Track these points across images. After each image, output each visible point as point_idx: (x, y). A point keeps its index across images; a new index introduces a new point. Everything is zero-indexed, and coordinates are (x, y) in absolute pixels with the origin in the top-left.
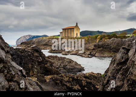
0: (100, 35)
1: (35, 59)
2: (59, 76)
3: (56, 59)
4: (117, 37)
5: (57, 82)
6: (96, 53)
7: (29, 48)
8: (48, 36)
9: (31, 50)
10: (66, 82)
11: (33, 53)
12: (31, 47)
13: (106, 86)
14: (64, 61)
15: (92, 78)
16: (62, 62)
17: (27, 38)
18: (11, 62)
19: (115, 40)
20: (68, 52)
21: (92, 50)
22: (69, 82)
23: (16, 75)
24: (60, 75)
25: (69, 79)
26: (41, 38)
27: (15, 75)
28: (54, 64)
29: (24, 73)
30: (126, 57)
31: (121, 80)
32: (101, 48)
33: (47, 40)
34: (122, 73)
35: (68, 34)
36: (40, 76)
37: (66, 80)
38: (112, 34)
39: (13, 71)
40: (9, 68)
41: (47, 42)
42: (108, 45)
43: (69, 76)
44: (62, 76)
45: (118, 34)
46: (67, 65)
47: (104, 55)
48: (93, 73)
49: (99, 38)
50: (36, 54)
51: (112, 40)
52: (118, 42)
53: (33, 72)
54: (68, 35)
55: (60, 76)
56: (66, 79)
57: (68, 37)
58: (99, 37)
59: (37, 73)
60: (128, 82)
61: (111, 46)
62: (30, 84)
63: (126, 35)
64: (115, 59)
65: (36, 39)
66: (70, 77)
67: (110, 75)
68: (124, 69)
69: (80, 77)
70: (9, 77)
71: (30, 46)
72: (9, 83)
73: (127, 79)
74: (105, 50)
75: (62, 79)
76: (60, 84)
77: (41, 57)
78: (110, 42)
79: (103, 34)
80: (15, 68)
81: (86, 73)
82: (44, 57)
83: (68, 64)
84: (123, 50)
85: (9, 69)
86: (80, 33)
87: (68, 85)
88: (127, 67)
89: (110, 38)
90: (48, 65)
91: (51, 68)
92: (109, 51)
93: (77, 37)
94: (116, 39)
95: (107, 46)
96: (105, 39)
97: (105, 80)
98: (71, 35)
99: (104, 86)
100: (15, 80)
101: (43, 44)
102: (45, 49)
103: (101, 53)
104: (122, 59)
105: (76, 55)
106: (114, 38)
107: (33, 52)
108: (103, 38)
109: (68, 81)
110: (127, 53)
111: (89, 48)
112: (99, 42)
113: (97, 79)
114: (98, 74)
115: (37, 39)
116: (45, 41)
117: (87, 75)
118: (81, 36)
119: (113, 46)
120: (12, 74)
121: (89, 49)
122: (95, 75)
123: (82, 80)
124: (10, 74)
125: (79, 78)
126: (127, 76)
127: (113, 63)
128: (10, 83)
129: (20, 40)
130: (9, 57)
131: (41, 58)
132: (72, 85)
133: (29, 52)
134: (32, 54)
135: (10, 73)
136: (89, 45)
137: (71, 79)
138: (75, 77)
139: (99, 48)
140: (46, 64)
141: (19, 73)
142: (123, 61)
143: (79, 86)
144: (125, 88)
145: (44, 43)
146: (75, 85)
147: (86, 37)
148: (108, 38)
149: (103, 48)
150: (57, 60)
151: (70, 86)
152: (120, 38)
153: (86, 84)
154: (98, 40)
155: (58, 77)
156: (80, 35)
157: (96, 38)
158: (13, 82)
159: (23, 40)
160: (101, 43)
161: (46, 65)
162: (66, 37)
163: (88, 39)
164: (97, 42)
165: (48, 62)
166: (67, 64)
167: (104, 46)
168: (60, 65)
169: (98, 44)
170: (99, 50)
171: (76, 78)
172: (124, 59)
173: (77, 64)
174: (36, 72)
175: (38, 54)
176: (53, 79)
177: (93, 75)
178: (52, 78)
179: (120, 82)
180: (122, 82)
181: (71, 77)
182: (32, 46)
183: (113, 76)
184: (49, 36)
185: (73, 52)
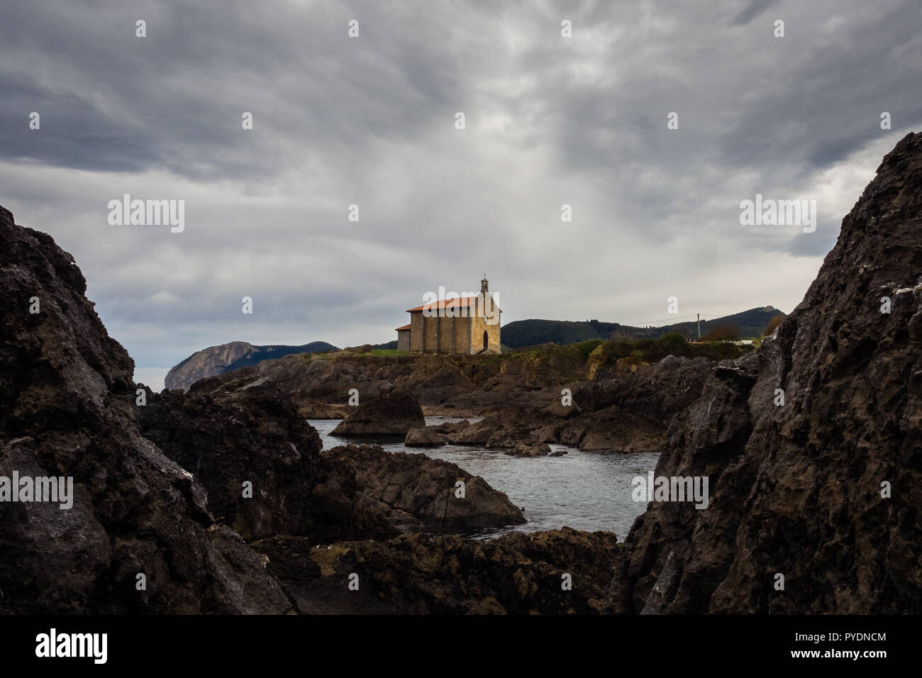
0: (606, 341)
1: (264, 452)
2: (391, 546)
3: (375, 464)
4: (689, 352)
5: (380, 575)
6: (584, 435)
7: (234, 396)
8: (336, 349)
9: (243, 402)
10: (429, 578)
11: (252, 418)
12: (245, 388)
13: (645, 580)
14: (419, 473)
15: (567, 556)
16: (410, 483)
17: (223, 357)
18: (132, 435)
19: (678, 365)
20: (441, 432)
21: (566, 418)
22: (441, 575)
23: (158, 503)
24: (398, 540)
25: (443, 564)
26: (298, 356)
27: (148, 499)
28: (366, 490)
29: (203, 503)
30: (741, 421)
31: (718, 538)
32: (613, 408)
33: (333, 368)
34: (722, 497)
35: (439, 338)
36: (288, 543)
37: (430, 567)
38: (662, 336)
39: (144, 477)
40: (121, 459)
41: (328, 379)
42: (648, 393)
43: (443, 546)
44: (405, 547)
45: (694, 336)
46: (432, 498)
47: (627, 443)
48: (574, 533)
49: (597, 357)
50: (270, 426)
51: (665, 367)
52: (695, 375)
53: (251, 525)
54: (439, 345)
55: (398, 547)
56: (429, 562)
57: (439, 351)
58: (598, 350)
59: (270, 531)
60: (753, 535)
61: (664, 396)
62: (231, 563)
63: (737, 343)
64: (683, 436)
65: (273, 362)
66: (451, 552)
67: (659, 519)
68: (729, 475)
69: (506, 553)
70: (117, 505)
71: (241, 385)
72: (113, 542)
73: (750, 517)
74: (634, 418)
75: (405, 562)
76: (394, 590)
77: (296, 440)
78: (657, 377)
79: (618, 337)
80: (153, 468)
81: (537, 534)
82: (309, 441)
83: (439, 490)
84: (719, 386)
85: (119, 466)
86: (498, 332)
87: (439, 593)
88: (744, 467)
89: (653, 358)
90: (334, 484)
91: (348, 501)
92: (652, 421)
93: (488, 352)
94: (683, 359)
95: (641, 395)
96: (630, 363)
97: (633, 550)
98: (454, 342)
99: (634, 579)
100: (150, 529)
101: (309, 390)
102: (318, 413)
103: (614, 434)
104: (720, 430)
105: (483, 444)
106: (678, 355)
107: (255, 415)
108: (618, 357)
109: (438, 575)
110: (742, 401)
111: (550, 408)
112: (598, 378)
113: (597, 561)
114: (600, 534)
115: (277, 364)
116: (321, 372)
117: (542, 541)
118: (507, 350)
119: (674, 396)
120: (134, 492)
121: (548, 414)
122: (585, 540)
123: (514, 568)
124: (124, 494)
125: (496, 557)
126: (750, 504)
127: (673, 457)
128: (120, 543)
129: (186, 370)
130: (127, 415)
131: (294, 447)
132: (459, 595)
133: (231, 411)
134: (250, 424)
135: (125, 485)
136: (550, 395)
137: (454, 563)
138: (478, 548)
139: (599, 407)
140: (324, 480)
141: (175, 494)
142: (721, 440)
143: (498, 599)
144: (743, 570)
145: (315, 383)
146: (476, 596)
147: (533, 354)
148: (645, 359)
149: (622, 406)
150: (380, 468)
151: (451, 602)
152: (703, 355)
153: (535, 587)
154: (593, 369)
155: (387, 552)
156: (502, 342)
157: (584, 355)
158: (139, 537)
159: (202, 370)
160: (608, 384)
161: (320, 488)
162: (430, 352)
163: (544, 363)
164: (591, 377)
165: (330, 470)
166: (432, 491)
167: (628, 396)
168: (399, 496)
169: (595, 388)
170: (603, 420)
171: (482, 554)
172: (727, 428)
173: (489, 488)
174: (264, 522)
175: (280, 424)
176: (355, 559)
177: (573, 540)
178: (352, 554)
179: (715, 546)
180: (724, 548)
181: (456, 551)
182: (250, 385)
183: (676, 524)
184: (342, 347)
185: (468, 432)
